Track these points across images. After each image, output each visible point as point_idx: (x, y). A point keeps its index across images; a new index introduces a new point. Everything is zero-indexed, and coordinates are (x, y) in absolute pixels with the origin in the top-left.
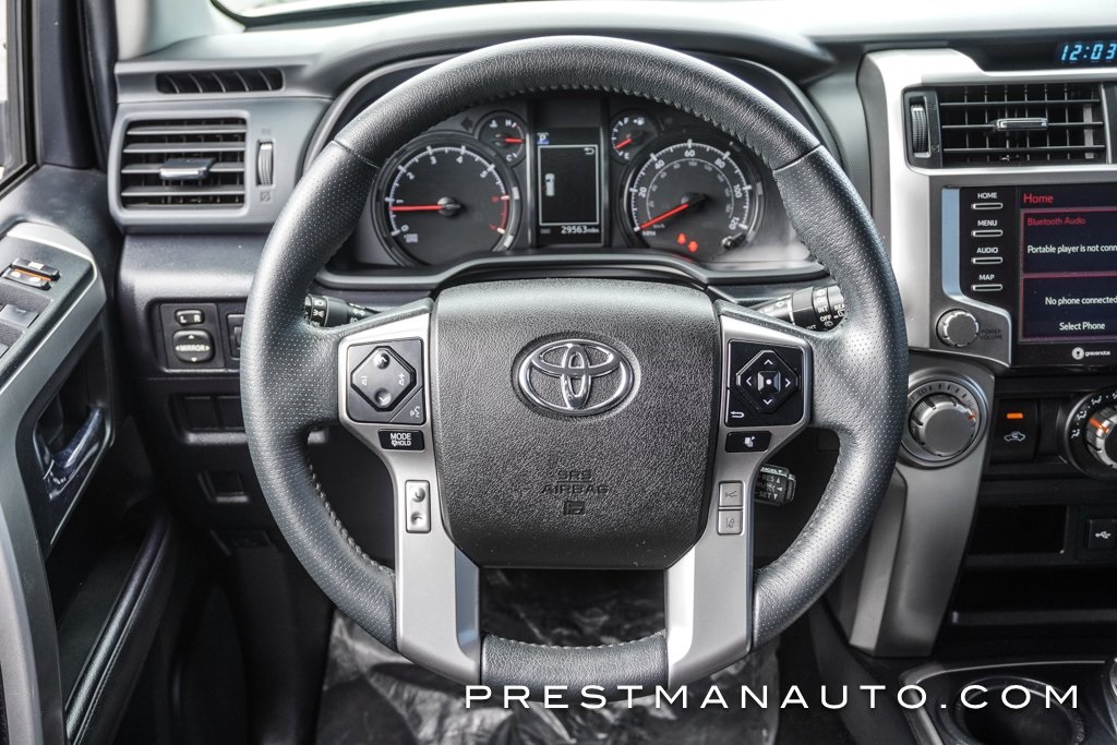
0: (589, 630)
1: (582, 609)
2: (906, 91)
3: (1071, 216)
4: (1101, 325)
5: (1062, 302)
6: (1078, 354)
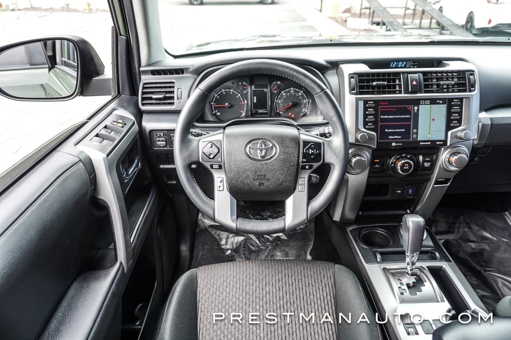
0: (265, 217)
1: (263, 211)
2: (350, 74)
3: (393, 108)
4: (400, 137)
5: (390, 130)
6: (394, 144)
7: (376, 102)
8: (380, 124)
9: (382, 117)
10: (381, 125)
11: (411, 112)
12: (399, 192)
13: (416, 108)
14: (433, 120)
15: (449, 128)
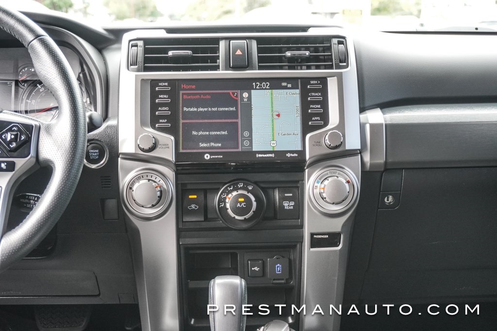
3: (205, 94)
4: (220, 145)
5: (201, 133)
6: (207, 157)
7: (171, 82)
8: (181, 121)
9: (185, 109)
10: (183, 123)
11: (237, 101)
12: (256, 269)
13: (246, 95)
14: (278, 115)
15: (306, 128)
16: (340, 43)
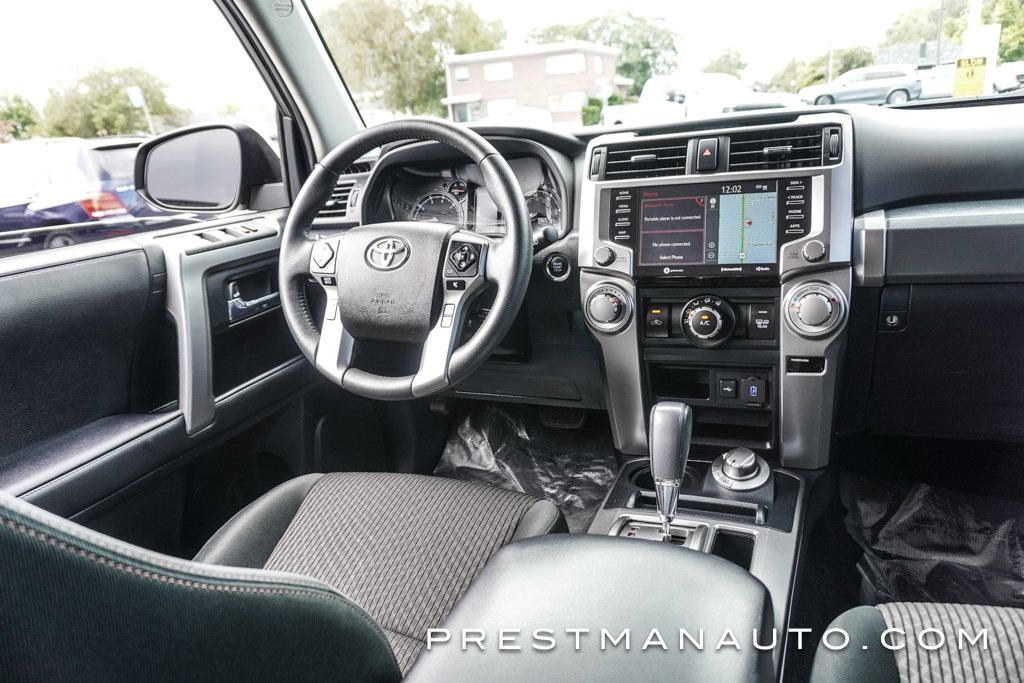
2: (595, 147)
3: (667, 202)
4: (681, 257)
5: (661, 245)
6: (667, 271)
7: (632, 190)
8: (642, 232)
10: (644, 235)
11: (703, 208)
12: (729, 389)
13: (713, 201)
14: (750, 223)
15: (782, 238)
16: (833, 132)
